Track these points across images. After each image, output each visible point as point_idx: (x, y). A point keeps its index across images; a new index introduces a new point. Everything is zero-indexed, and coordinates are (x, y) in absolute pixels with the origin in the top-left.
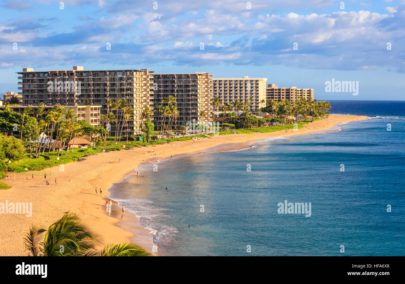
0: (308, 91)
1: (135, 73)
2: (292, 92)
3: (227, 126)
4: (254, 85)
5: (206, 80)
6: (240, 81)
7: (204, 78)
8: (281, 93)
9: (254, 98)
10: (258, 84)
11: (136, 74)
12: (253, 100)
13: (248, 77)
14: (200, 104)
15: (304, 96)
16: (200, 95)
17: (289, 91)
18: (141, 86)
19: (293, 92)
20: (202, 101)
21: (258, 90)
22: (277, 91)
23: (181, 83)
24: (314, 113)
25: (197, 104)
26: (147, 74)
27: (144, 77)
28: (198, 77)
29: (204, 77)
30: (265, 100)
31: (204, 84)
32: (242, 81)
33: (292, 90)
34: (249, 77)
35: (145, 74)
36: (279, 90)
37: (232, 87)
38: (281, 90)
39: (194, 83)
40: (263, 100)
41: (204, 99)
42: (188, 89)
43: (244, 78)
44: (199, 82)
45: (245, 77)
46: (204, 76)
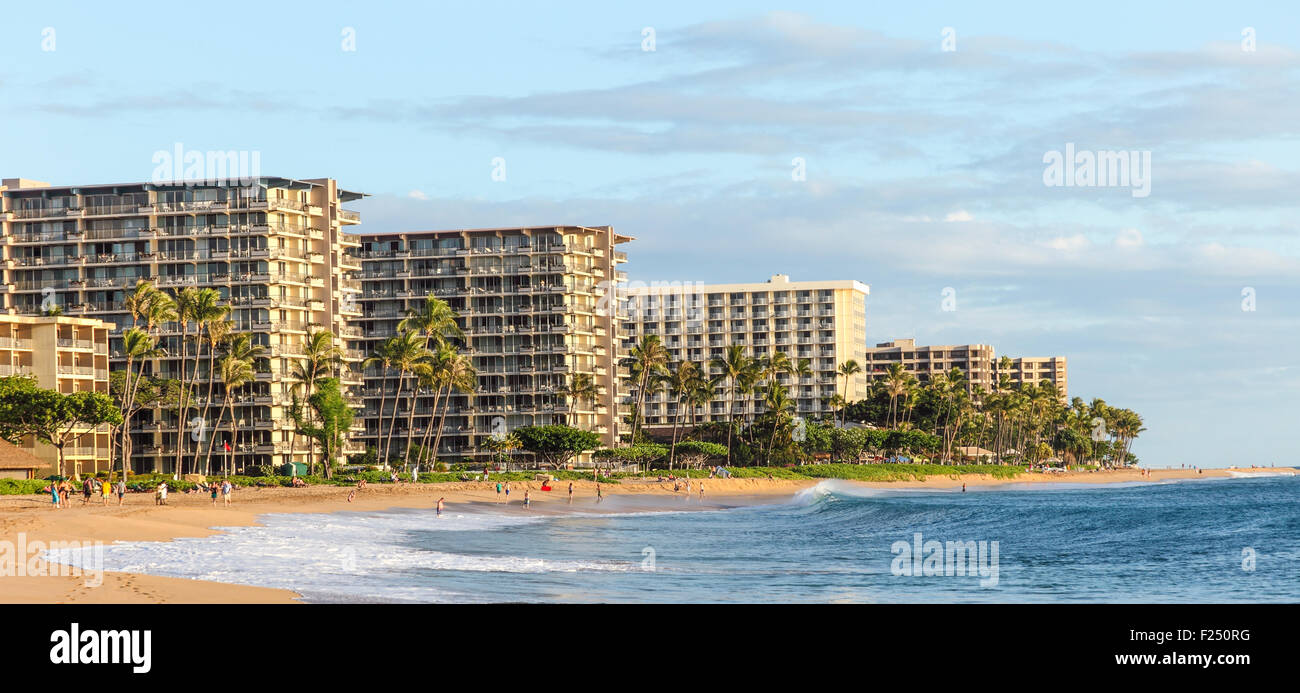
0: (1044, 365)
1: (272, 193)
2: (975, 364)
3: (696, 451)
4: (814, 311)
5: (599, 253)
6: (756, 295)
7: (592, 246)
8: (932, 366)
9: (815, 366)
10: (829, 306)
11: (280, 196)
12: (809, 375)
13: (787, 278)
14: (574, 355)
15: (1029, 376)
16: (573, 321)
17: (963, 360)
18: (301, 253)
19: (983, 365)
20: (583, 345)
21: (829, 333)
22: (916, 361)
23: (493, 270)
24: (1073, 440)
25: (561, 358)
26: (330, 199)
27: (317, 211)
28: (566, 239)
29: (591, 240)
30: (862, 363)
31: (590, 270)
32: (764, 294)
33: (975, 353)
34: (791, 280)
35: (321, 202)
36: (924, 354)
37: (720, 323)
38: (932, 355)
39: (546, 268)
40: (852, 363)
41: (594, 339)
42: (522, 292)
43: (769, 281)
44: (566, 260)
45: (774, 278)
46: (592, 237)
